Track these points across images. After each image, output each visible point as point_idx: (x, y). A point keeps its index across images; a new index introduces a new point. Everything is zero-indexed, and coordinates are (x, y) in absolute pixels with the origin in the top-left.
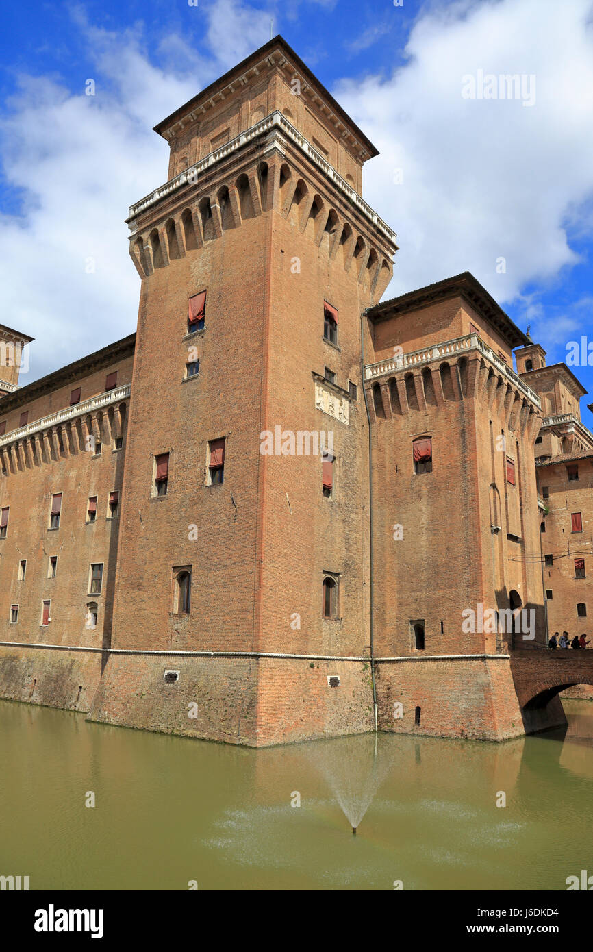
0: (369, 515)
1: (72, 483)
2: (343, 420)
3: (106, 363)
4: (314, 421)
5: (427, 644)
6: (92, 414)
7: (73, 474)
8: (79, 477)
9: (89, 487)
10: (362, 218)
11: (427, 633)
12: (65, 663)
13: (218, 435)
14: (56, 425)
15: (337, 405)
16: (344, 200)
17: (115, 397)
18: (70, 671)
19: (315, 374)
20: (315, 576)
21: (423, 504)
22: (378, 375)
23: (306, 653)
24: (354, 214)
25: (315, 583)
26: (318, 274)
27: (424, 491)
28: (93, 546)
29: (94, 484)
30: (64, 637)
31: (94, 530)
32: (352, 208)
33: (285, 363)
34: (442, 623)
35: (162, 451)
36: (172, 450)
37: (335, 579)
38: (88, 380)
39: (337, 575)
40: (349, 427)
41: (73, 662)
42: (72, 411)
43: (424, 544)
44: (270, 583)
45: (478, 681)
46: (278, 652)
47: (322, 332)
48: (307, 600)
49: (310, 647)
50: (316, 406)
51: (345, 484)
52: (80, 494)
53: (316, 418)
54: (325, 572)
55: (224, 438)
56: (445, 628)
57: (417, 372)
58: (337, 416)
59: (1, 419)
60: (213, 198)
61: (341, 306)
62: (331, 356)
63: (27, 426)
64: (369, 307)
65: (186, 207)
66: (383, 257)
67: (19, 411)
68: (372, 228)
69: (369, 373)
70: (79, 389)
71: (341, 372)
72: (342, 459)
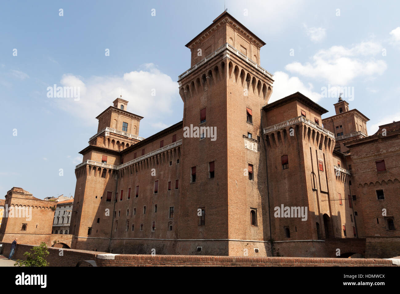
0: (267, 185)
1: (162, 176)
2: (255, 151)
3: (172, 131)
4: (244, 153)
5: (291, 236)
6: (168, 151)
7: (162, 173)
8: (164, 173)
9: (168, 178)
10: (259, 73)
11: (291, 231)
12: (161, 246)
13: (212, 160)
14: (156, 155)
15: (253, 146)
16: (252, 68)
17: (176, 144)
18: (163, 249)
19: (244, 136)
20: (248, 210)
21: (286, 181)
22: (268, 132)
23: (246, 239)
24: (256, 73)
25: (247, 213)
26: (244, 98)
27: (286, 176)
28: (170, 200)
29: (170, 177)
30: (160, 235)
31: (170, 194)
32: (256, 71)
33: (233, 133)
34: (296, 227)
35: (193, 166)
36: (197, 165)
37: (255, 211)
38: (166, 137)
39: (256, 209)
40: (258, 153)
41: (164, 245)
42: (161, 149)
43: (287, 196)
44: (231, 214)
45: (311, 251)
46: (235, 239)
47: (246, 120)
48: (245, 219)
49: (247, 237)
50: (245, 147)
51: (258, 175)
52: (165, 180)
53: (245, 151)
54: (251, 208)
55: (214, 161)
56: (297, 229)
57: (281, 131)
58: (253, 149)
59: (135, 152)
60: (207, 75)
61: (253, 108)
62: (250, 128)
63: (145, 155)
64: (263, 106)
65: (198, 77)
66: (269, 86)
67: (141, 149)
68: (264, 76)
69: (264, 131)
70: (163, 140)
71: (254, 133)
72: (255, 165)
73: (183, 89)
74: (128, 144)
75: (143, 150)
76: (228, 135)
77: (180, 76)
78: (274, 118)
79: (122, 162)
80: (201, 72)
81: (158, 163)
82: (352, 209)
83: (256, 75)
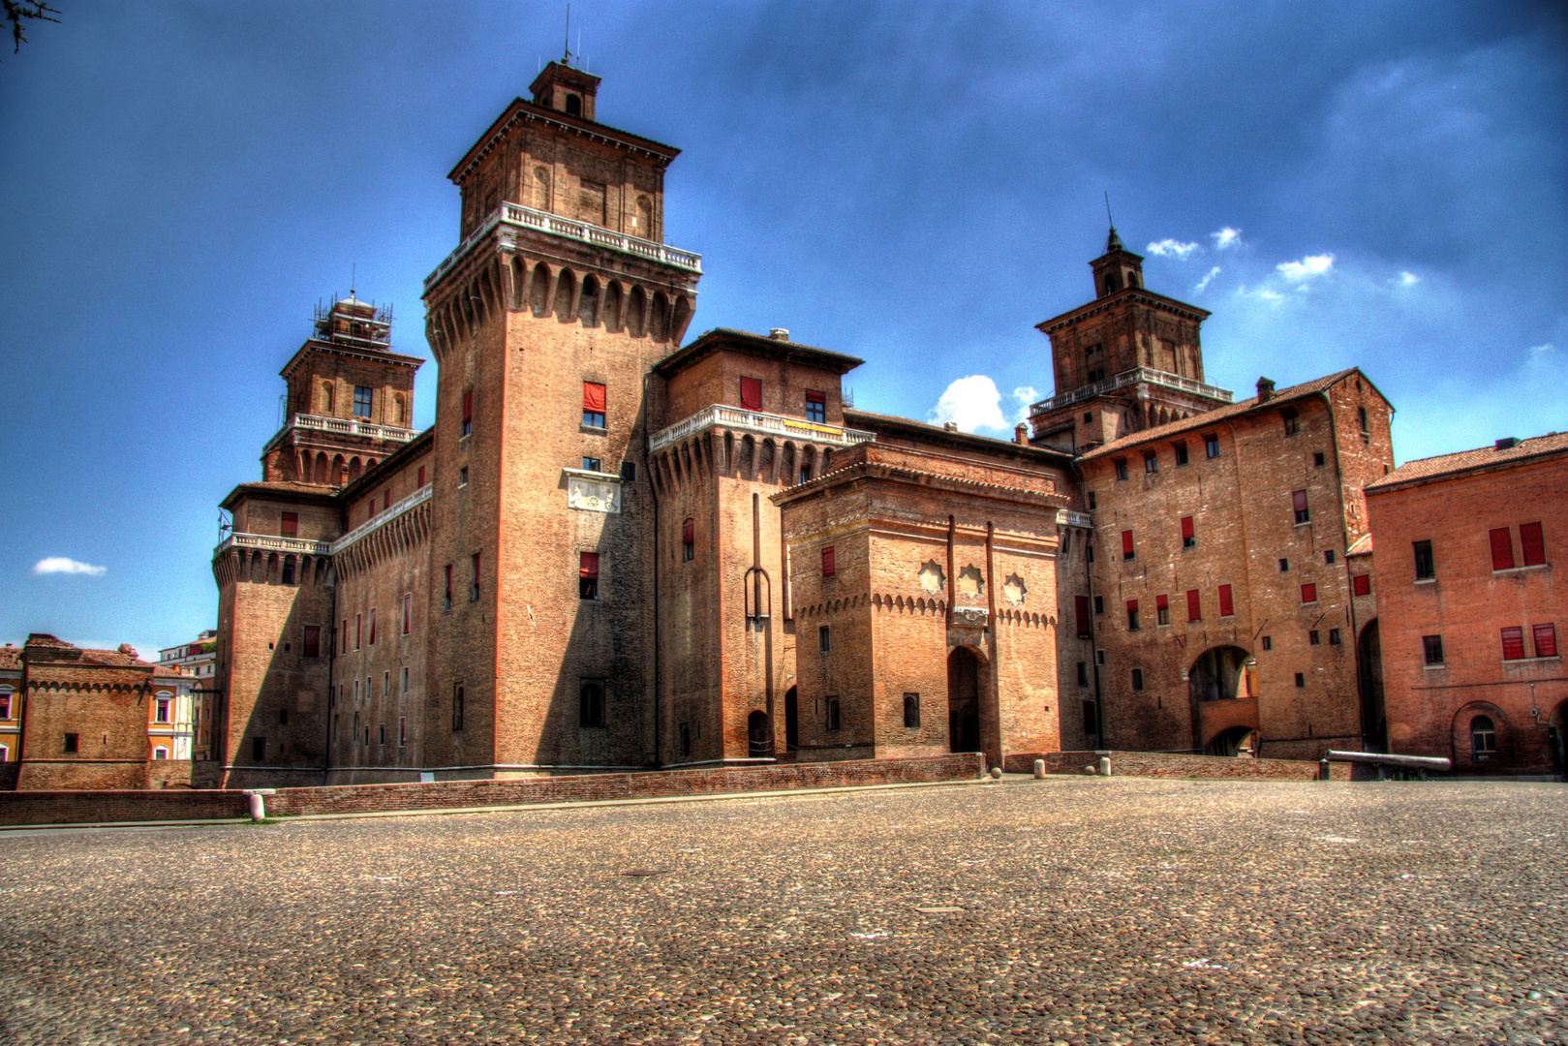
0: (652, 608)
2: (612, 510)
4: (568, 523)
5: (690, 749)
10: (638, 263)
11: (691, 736)
13: (476, 550)
16: (606, 255)
19: (565, 475)
20: (569, 684)
21: (688, 597)
22: (657, 448)
24: (625, 264)
25: (568, 692)
26: (576, 352)
27: (689, 581)
32: (620, 260)
33: (526, 470)
34: (699, 726)
35: (448, 562)
36: (455, 561)
37: (602, 684)
39: (604, 679)
40: (622, 514)
43: (688, 640)
44: (508, 698)
49: (562, 757)
50: (571, 505)
51: (615, 580)
53: (572, 517)
54: (582, 678)
55: (480, 552)
56: (701, 732)
59: (370, 496)
60: (470, 289)
61: (610, 378)
62: (598, 444)
63: (392, 507)
64: (656, 362)
65: (456, 293)
67: (382, 488)
68: (656, 268)
69: (652, 444)
70: (423, 467)
71: (610, 455)
72: (609, 553)
73: (431, 320)
74: (372, 462)
75: (387, 493)
76: (505, 480)
77: (428, 281)
78: (682, 400)
79: (345, 529)
80: (462, 278)
81: (408, 543)
82: (1090, 642)
83: (625, 273)
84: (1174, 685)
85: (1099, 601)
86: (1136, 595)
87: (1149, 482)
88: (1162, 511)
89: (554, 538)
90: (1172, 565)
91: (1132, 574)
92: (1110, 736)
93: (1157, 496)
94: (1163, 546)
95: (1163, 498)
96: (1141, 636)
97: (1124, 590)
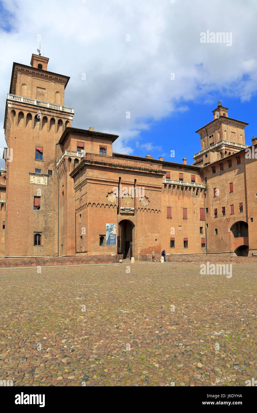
0: (57, 212)
2: (44, 184)
4: (29, 188)
10: (52, 111)
15: (42, 180)
16: (42, 109)
19: (30, 173)
20: (30, 234)
26: (33, 138)
32: (47, 110)
37: (41, 234)
39: (41, 232)
40: (48, 185)
47: (34, 158)
50: (31, 183)
51: (45, 204)
53: (31, 186)
58: (41, 183)
61: (44, 145)
62: (39, 164)
66: (66, 120)
68: (59, 112)
69: (58, 164)
71: (44, 168)
72: (43, 196)
82: (204, 221)
83: (49, 113)
84: (226, 233)
85: (207, 209)
86: (217, 207)
87: (221, 173)
88: (224, 182)
89: (26, 192)
90: (226, 198)
91: (216, 201)
92: (209, 248)
93: (223, 177)
94: (224, 192)
95: (225, 178)
96: (217, 219)
97: (214, 206)
